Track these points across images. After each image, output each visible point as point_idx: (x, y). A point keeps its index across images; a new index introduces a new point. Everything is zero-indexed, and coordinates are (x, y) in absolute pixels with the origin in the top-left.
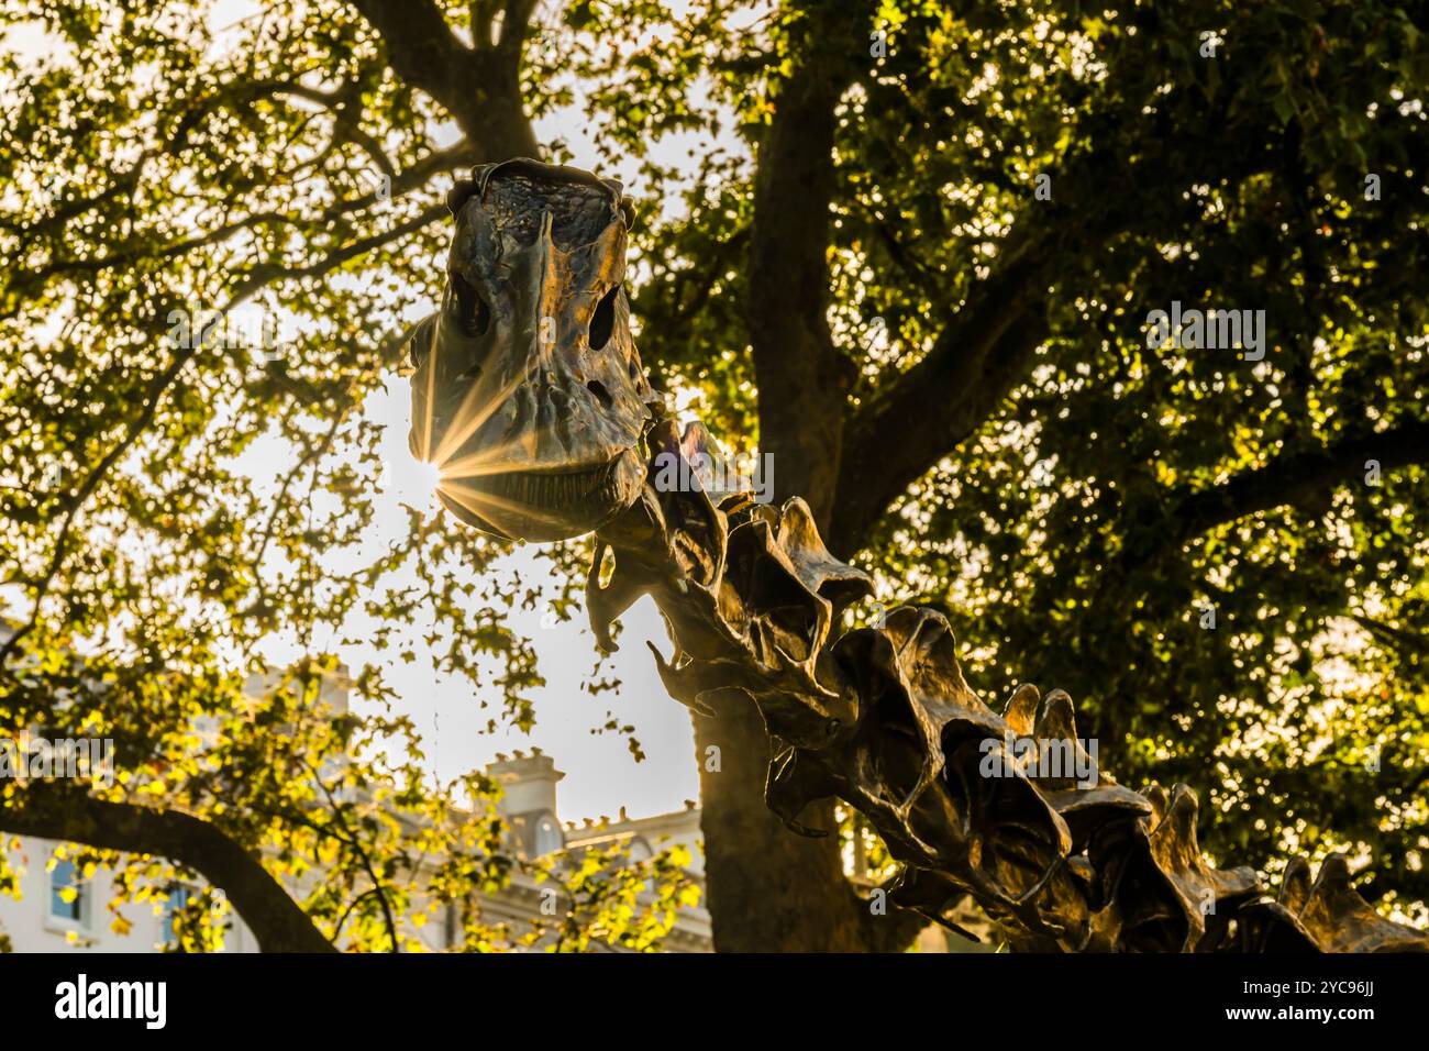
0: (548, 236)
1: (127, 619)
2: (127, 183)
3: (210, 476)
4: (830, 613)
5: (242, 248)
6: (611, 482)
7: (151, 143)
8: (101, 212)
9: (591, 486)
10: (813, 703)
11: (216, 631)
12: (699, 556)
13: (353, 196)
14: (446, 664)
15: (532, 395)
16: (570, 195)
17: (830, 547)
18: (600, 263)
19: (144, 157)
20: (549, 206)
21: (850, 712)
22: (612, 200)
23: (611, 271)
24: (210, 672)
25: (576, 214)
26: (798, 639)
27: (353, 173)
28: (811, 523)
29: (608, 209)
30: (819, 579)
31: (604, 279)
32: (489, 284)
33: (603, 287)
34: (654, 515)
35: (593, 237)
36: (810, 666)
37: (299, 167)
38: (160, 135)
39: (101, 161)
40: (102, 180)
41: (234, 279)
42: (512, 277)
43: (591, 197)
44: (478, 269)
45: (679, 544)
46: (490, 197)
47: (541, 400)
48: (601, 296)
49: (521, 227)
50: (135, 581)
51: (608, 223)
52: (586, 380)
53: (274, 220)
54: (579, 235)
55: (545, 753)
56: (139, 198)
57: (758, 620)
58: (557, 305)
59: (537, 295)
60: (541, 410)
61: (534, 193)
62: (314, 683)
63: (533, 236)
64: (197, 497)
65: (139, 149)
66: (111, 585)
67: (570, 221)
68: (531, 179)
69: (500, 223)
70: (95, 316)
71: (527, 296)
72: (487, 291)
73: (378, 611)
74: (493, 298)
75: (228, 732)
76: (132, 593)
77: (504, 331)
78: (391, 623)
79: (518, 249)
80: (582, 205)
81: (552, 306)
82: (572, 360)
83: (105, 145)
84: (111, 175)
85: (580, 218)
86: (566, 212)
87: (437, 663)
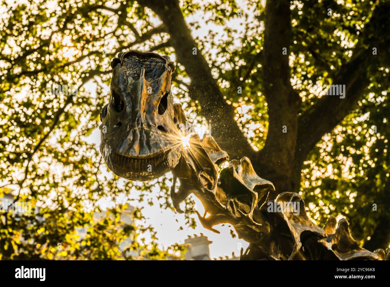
0: (143, 76)
1: (53, 194)
2: (46, 43)
3: (80, 144)
4: (257, 197)
5: (86, 65)
6: (166, 160)
7: (55, 28)
8: (39, 53)
9: (158, 163)
10: (254, 227)
11: (83, 198)
12: (210, 179)
13: (125, 44)
14: (164, 206)
15: (138, 132)
16: (151, 62)
17: (257, 174)
18: (162, 85)
19: (53, 33)
20: (144, 66)
21: (267, 230)
22: (165, 63)
23: (166, 87)
24: (81, 212)
25: (154, 68)
26: (247, 206)
27: (125, 36)
28: (251, 165)
29: (164, 66)
30: (254, 185)
31: (163, 91)
32: (124, 94)
33: (163, 93)
34: (191, 167)
35: (159, 76)
36: (250, 215)
37: (106, 35)
38: (58, 25)
39: (38, 35)
40: (38, 42)
41: (83, 76)
42: (131, 91)
43: (159, 62)
44: (120, 89)
45: (202, 176)
46: (124, 64)
47: (141, 133)
48: (162, 96)
49: (135, 74)
50: (56, 181)
51: (164, 71)
52: (157, 125)
53: (98, 53)
54: (155, 76)
55: (204, 235)
56: (51, 47)
57: (232, 200)
58: (147, 100)
59: (140, 96)
60: (141, 137)
61: (139, 62)
62: (118, 215)
63: (139, 76)
64: (75, 151)
65: (50, 31)
66: (48, 182)
67: (151, 71)
68: (138, 57)
69: (128, 72)
70: (37, 89)
71: (136, 97)
72: (123, 96)
73: (140, 188)
74: (125, 99)
75: (89, 233)
76: (56, 185)
77: (128, 109)
78: (145, 192)
79: (133, 81)
80: (155, 65)
81: (145, 101)
82: (152, 119)
83: (39, 30)
84: (41, 40)
85: (155, 69)
86: (150, 68)
87: (161, 206)
